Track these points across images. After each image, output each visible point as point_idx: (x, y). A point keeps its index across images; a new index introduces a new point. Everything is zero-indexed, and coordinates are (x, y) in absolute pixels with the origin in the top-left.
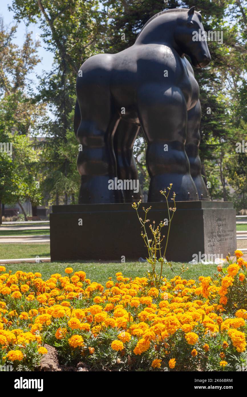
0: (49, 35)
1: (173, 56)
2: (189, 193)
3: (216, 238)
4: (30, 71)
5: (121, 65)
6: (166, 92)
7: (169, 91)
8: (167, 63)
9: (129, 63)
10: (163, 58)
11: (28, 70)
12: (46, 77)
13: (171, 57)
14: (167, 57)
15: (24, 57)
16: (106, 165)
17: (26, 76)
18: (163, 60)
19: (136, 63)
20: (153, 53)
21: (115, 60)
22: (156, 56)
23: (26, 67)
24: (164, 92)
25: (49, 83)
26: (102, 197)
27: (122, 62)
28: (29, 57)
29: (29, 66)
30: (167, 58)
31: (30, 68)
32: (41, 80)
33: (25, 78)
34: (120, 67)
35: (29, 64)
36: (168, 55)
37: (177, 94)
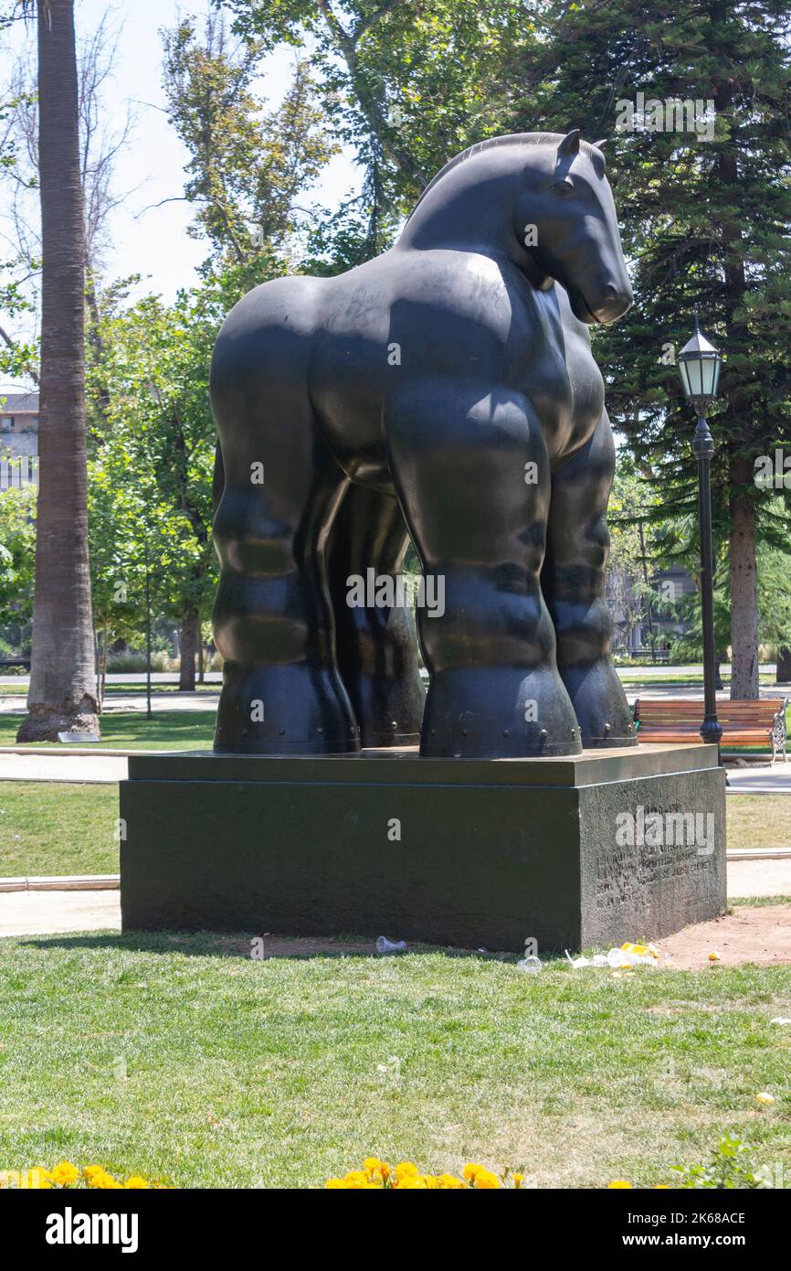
0: (342, 84)
1: (503, 293)
2: (544, 731)
3: (634, 873)
4: (308, 180)
5: (342, 319)
6: (473, 409)
7: (483, 406)
8: (482, 316)
9: (368, 310)
10: (471, 298)
11: (303, 178)
12: (326, 222)
13: (495, 294)
14: (484, 294)
15: (289, 137)
16: (301, 627)
17: (294, 200)
18: (470, 303)
19: (389, 311)
20: (438, 282)
21: (329, 297)
22: (450, 291)
23: (297, 170)
24: (470, 408)
25: (335, 242)
26: (282, 734)
27: (347, 306)
28: (305, 136)
29: (304, 166)
30: (483, 300)
31: (309, 172)
32: (311, 233)
33: (293, 205)
34: (340, 324)
35: (303, 161)
36: (487, 289)
37: (511, 412)
